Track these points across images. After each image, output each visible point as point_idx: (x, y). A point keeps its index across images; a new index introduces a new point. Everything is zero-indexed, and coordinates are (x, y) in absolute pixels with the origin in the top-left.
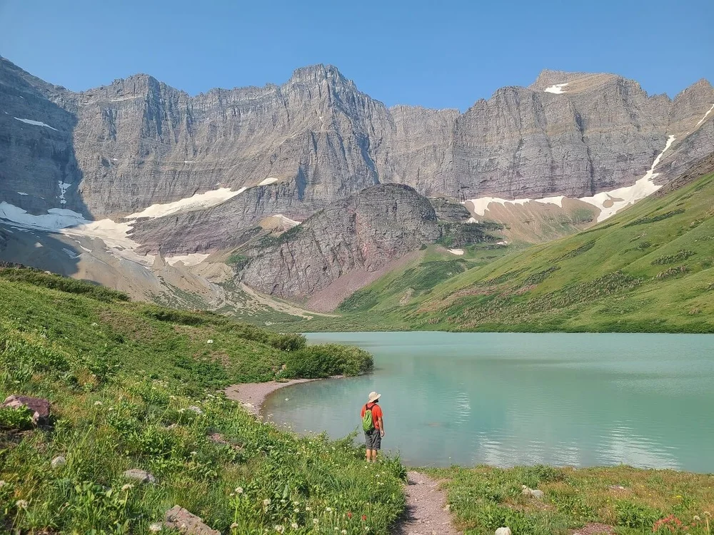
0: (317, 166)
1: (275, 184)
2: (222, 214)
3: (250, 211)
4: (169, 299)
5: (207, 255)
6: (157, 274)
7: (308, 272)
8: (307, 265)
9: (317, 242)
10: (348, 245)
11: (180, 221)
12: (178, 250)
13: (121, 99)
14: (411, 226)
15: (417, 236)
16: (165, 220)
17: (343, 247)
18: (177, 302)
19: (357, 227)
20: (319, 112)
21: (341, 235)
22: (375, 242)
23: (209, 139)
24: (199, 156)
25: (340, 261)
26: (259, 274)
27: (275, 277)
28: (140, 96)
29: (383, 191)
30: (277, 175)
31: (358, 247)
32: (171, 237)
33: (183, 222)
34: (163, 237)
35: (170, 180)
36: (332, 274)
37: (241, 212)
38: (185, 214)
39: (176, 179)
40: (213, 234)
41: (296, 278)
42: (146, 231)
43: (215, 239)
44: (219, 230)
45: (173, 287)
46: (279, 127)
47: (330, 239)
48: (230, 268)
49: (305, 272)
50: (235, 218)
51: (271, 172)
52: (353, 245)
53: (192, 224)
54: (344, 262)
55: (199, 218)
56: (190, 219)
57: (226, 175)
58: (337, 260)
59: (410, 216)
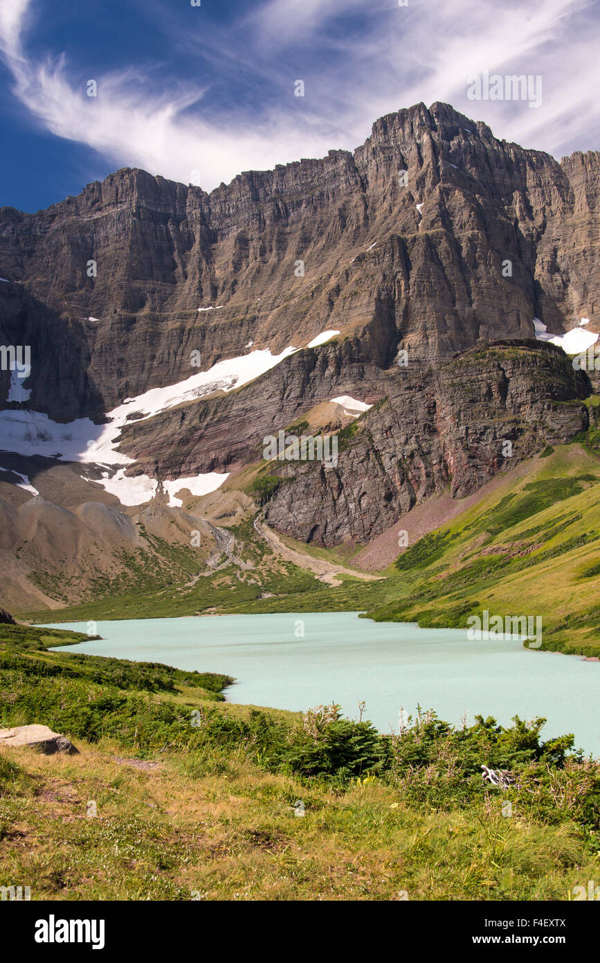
0: (408, 299)
1: (333, 343)
2: (248, 404)
3: (292, 395)
4: (147, 559)
5: (227, 475)
6: (135, 520)
7: (364, 503)
8: (362, 491)
9: (376, 452)
10: (425, 455)
11: (188, 417)
12: (183, 468)
13: (97, 216)
14: (529, 416)
15: (540, 432)
16: (165, 417)
17: (417, 459)
18: (157, 564)
19: (438, 424)
20: (416, 197)
21: (413, 438)
22: (466, 448)
23: (237, 266)
24: (222, 297)
25: (412, 482)
26: (290, 509)
27: (313, 513)
28: (125, 207)
29: (484, 357)
30: (339, 324)
31: (441, 457)
32: (173, 446)
33: (191, 420)
34: (162, 448)
35: (174, 346)
36: (399, 505)
37: (278, 398)
38: (195, 407)
39: (184, 343)
40: (236, 438)
41: (345, 513)
42: (138, 439)
43: (239, 446)
44: (244, 432)
45: (157, 539)
46: (350, 229)
47: (395, 446)
48: (251, 500)
49: (360, 504)
50: (269, 409)
51: (330, 320)
52: (433, 454)
53: (205, 423)
54: (418, 482)
55: (216, 412)
56: (201, 416)
57: (263, 327)
58: (408, 481)
59: (529, 397)
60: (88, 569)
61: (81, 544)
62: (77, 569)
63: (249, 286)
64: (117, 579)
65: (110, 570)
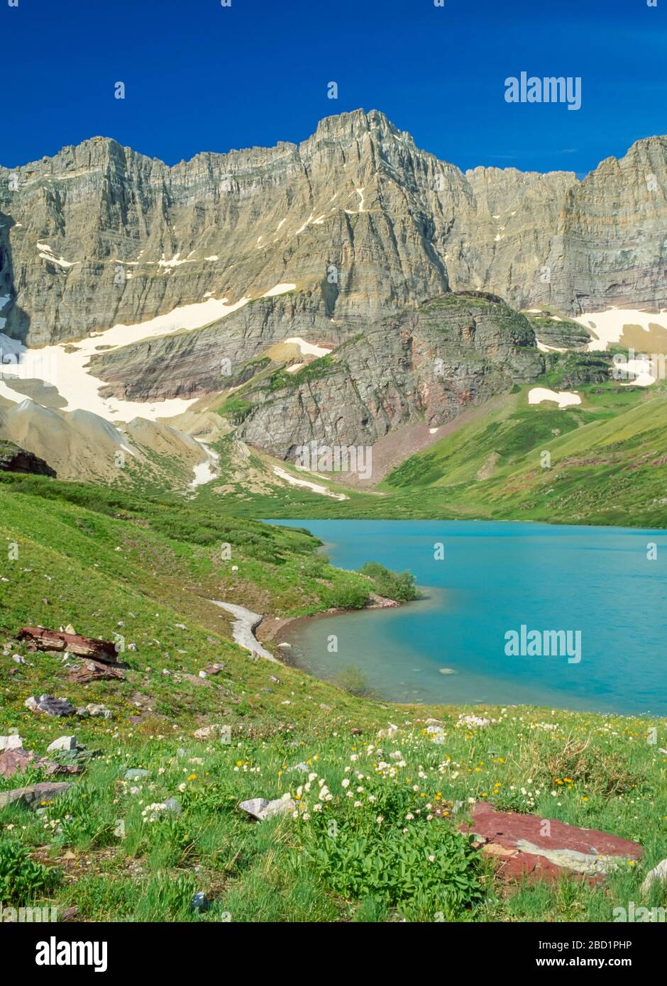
0: (353, 264)
1: (291, 293)
2: (212, 340)
3: (253, 335)
4: (140, 465)
5: (192, 401)
6: (123, 429)
7: (340, 426)
8: (339, 416)
9: (353, 381)
10: (399, 386)
11: (154, 350)
12: (151, 393)
13: (71, 175)
14: (496, 357)
15: (506, 372)
16: (133, 349)
17: (392, 390)
18: (151, 470)
19: (414, 359)
20: (357, 182)
21: (389, 371)
23: (195, 229)
24: (180, 253)
25: (387, 410)
26: (267, 429)
27: (290, 434)
28: (97, 170)
29: (455, 303)
30: (294, 279)
31: (415, 389)
32: (141, 374)
33: (158, 352)
34: (130, 374)
35: (139, 291)
36: (375, 430)
37: (240, 336)
38: (161, 341)
39: (147, 289)
40: (200, 368)
41: (322, 435)
42: (107, 366)
43: (203, 376)
44: (208, 364)
45: (146, 448)
46: (296, 206)
47: (372, 377)
48: (225, 420)
49: (336, 427)
50: (231, 345)
51: (285, 276)
52: (407, 386)
53: (171, 355)
54: (393, 411)
55: (181, 346)
56: (167, 348)
57: (219, 281)
58: (383, 409)
59: (496, 340)
60: (84, 470)
61: (73, 448)
62: (73, 470)
63: (205, 247)
64: (115, 481)
65: (106, 473)
